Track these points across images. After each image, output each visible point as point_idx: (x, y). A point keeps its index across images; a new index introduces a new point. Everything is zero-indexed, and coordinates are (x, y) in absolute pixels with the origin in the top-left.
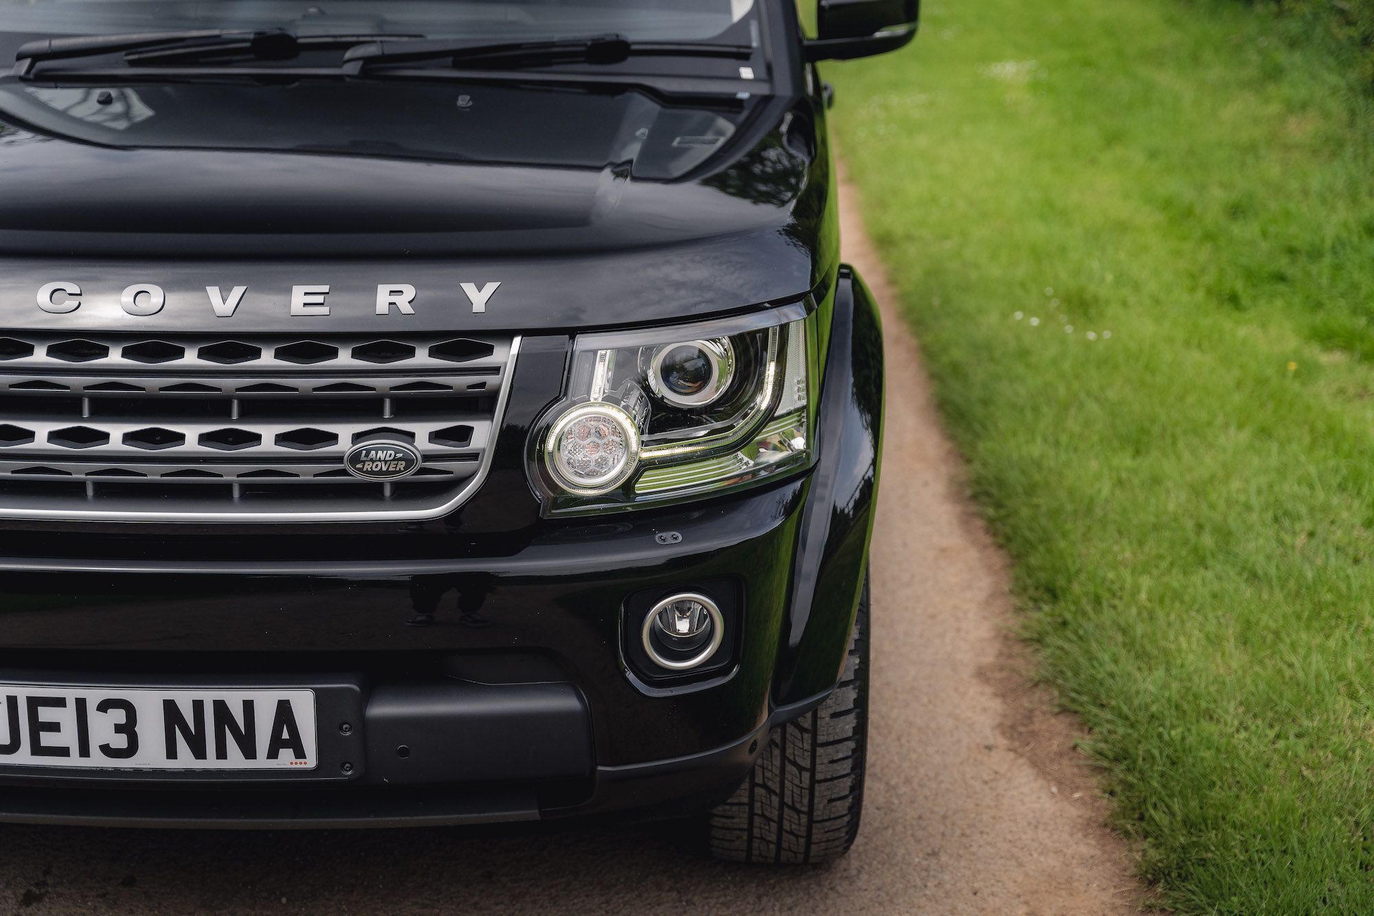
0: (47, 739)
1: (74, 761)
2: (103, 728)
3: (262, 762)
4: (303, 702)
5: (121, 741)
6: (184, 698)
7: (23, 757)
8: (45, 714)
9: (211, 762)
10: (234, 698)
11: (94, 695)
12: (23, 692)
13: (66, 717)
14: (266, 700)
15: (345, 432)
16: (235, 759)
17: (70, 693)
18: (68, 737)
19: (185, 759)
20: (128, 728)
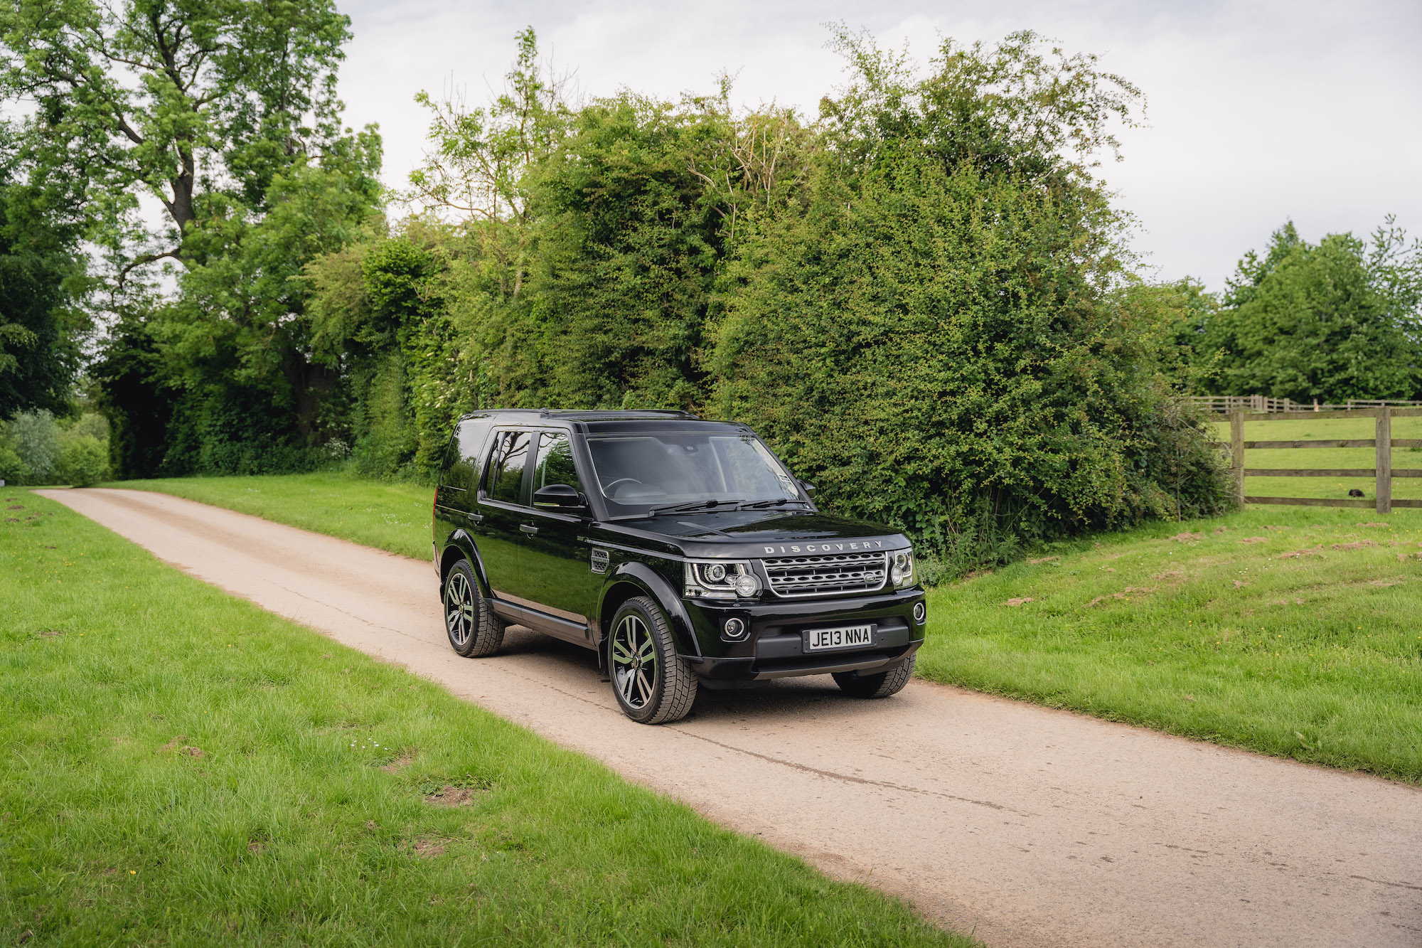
0: (825, 642)
1: (830, 646)
2: (835, 639)
3: (862, 643)
4: (869, 628)
5: (838, 641)
6: (849, 629)
7: (820, 647)
8: (825, 636)
9: (854, 644)
10: (857, 628)
11: (834, 630)
12: (821, 631)
13: (828, 636)
14: (862, 628)
15: (862, 573)
16: (858, 643)
17: (829, 630)
18: (828, 641)
19: (850, 644)
20: (839, 638)
